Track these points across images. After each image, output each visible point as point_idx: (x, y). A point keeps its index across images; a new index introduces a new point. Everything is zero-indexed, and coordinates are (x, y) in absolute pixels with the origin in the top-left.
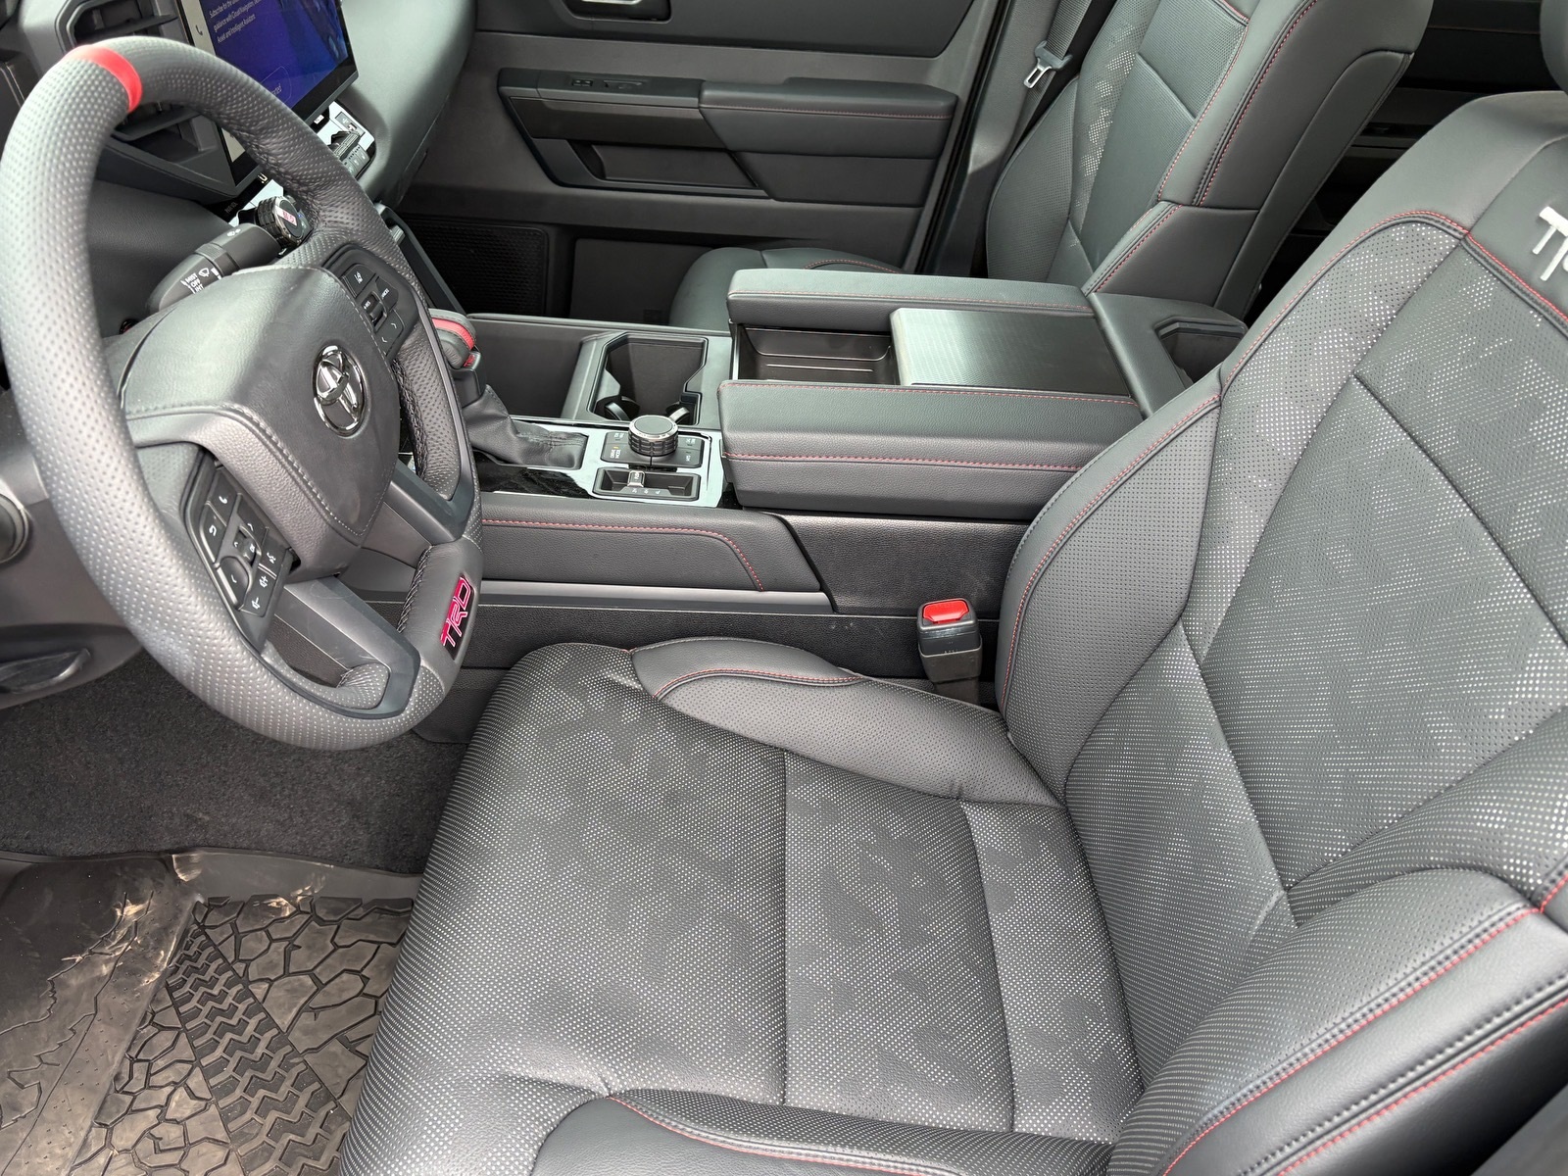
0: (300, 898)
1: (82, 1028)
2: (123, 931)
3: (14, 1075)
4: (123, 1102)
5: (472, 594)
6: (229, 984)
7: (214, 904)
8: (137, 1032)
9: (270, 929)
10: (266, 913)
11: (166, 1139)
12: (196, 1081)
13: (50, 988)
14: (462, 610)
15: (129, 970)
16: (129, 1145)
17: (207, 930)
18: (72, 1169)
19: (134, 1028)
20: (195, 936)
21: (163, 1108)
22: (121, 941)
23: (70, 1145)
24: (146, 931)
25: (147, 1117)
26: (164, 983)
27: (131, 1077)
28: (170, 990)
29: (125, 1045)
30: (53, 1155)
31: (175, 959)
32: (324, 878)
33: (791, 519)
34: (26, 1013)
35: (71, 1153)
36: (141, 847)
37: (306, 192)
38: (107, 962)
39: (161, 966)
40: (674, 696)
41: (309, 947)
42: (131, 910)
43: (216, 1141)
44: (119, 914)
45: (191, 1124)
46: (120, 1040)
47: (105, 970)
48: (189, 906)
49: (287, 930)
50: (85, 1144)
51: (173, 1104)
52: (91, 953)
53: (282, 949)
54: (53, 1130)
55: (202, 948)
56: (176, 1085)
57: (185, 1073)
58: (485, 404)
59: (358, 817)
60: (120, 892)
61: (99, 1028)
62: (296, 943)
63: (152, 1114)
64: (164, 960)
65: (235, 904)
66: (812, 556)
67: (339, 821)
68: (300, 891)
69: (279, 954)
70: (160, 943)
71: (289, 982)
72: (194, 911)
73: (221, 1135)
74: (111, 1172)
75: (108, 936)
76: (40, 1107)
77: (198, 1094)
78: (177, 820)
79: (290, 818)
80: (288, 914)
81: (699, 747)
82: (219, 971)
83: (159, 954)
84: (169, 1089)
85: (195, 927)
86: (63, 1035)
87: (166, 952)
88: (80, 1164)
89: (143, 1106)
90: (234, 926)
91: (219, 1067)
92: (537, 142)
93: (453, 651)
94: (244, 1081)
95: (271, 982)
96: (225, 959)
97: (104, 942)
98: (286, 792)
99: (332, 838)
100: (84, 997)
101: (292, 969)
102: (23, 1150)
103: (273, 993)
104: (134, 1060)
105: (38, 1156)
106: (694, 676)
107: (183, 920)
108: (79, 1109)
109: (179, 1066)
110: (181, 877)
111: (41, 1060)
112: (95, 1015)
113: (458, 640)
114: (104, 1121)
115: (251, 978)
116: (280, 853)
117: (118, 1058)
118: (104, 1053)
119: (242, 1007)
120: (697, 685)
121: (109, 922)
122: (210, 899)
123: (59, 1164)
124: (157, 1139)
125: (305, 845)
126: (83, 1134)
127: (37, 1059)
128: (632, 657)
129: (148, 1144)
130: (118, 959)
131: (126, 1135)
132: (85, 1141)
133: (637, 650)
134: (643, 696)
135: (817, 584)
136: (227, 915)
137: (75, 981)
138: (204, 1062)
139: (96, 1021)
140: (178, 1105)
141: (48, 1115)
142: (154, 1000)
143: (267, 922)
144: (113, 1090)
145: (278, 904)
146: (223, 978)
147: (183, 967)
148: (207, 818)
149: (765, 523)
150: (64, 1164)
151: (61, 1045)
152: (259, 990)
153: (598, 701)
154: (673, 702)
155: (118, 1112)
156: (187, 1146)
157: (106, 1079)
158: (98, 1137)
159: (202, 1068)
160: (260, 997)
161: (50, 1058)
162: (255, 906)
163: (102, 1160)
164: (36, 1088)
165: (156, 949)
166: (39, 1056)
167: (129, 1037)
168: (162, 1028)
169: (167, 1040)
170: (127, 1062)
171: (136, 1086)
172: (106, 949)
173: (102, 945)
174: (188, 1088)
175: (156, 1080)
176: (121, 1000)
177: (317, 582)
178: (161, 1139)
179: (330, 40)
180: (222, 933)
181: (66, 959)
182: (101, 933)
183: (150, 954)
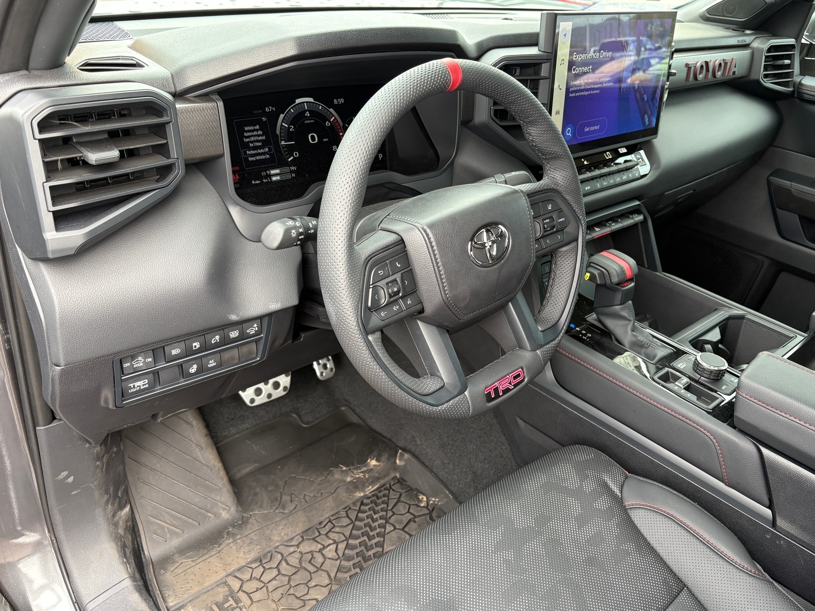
0: (431, 502)
1: (325, 495)
2: (365, 469)
3: (293, 496)
4: (315, 533)
5: (523, 381)
6: (381, 518)
7: (401, 481)
8: (340, 511)
9: (412, 506)
10: (415, 499)
11: (316, 559)
12: (342, 546)
13: (328, 472)
14: (510, 383)
15: (357, 485)
16: (304, 551)
17: (391, 490)
18: (281, 545)
19: (340, 509)
20: (385, 489)
21: (324, 547)
22: (362, 472)
23: (287, 535)
24: (372, 474)
25: (317, 546)
26: (361, 500)
27: (324, 527)
28: (362, 504)
29: (333, 513)
30: (280, 534)
31: (373, 493)
32: (445, 500)
33: (765, 451)
34: (314, 476)
35: (286, 538)
36: (393, 440)
37: (545, 159)
38: (352, 477)
39: (366, 492)
40: (635, 511)
41: (419, 525)
42: (373, 462)
43: (329, 576)
44: (369, 461)
45: (328, 561)
46: (332, 510)
47: (349, 479)
48: (392, 475)
49: (417, 511)
50: (292, 539)
51: (328, 548)
52: (350, 469)
53: (409, 518)
54: (287, 525)
55: (384, 496)
56: (335, 542)
57: (341, 540)
58: (622, 309)
59: (474, 482)
60: (375, 453)
61: (330, 499)
62: (416, 520)
63: (320, 546)
64: (369, 490)
65: (408, 486)
66: (771, 482)
67: (466, 478)
68: (433, 499)
69: (407, 519)
70: (373, 483)
71: (401, 534)
72: (393, 479)
73: (333, 575)
74: (291, 556)
75: (359, 467)
76: (291, 513)
77: (338, 552)
78: (409, 436)
79: (449, 463)
80: (422, 505)
81: (629, 546)
82: (382, 510)
83: (369, 487)
84: (331, 542)
85: (388, 486)
86: (318, 494)
87: (372, 488)
88: (285, 545)
89: (319, 541)
90: (400, 495)
91: (353, 547)
92: (779, 211)
93: (489, 398)
94: (356, 560)
95: (395, 528)
96: (387, 507)
97: (357, 468)
98: (452, 451)
99: (459, 484)
100: (335, 484)
101: (406, 529)
102: (273, 525)
103: (393, 534)
104: (330, 521)
105: (276, 531)
106: (654, 508)
107: (386, 479)
108: (300, 525)
109: (342, 535)
110: (398, 461)
111: (304, 497)
112: (333, 493)
113: (497, 396)
114: (305, 535)
115: (390, 521)
116: (436, 476)
117: (327, 516)
118: (324, 510)
119: (378, 530)
120: (652, 513)
121: (363, 462)
122: (402, 479)
123: (279, 539)
124: (313, 557)
125: (448, 480)
126: (294, 535)
127: (303, 495)
128: (626, 477)
129: (309, 556)
130: (355, 478)
131: (306, 547)
132: (293, 538)
133: (633, 475)
134: (619, 501)
135: (767, 502)
136: (402, 489)
137: (337, 476)
138: (351, 541)
139: (331, 496)
140: (330, 550)
141: (291, 518)
142: (354, 504)
143: (413, 503)
144: (315, 527)
145: (422, 498)
146: (382, 514)
147: (373, 499)
148: (419, 443)
149: (746, 445)
150: (280, 541)
151: (314, 496)
152: (389, 528)
153: (589, 486)
154: (632, 514)
155: (311, 536)
156: (319, 569)
157: (317, 521)
158: (298, 540)
159: (347, 543)
160: (387, 531)
161: (307, 498)
162: (413, 492)
163: (292, 549)
164: (295, 506)
165: (370, 484)
166: (305, 495)
167: (335, 511)
168: (348, 516)
169: (346, 522)
170: (328, 520)
171: (323, 532)
172: (355, 472)
173: (355, 469)
174: (337, 547)
175: (331, 535)
176: (344, 494)
177: (435, 327)
178: (315, 558)
179: (646, 116)
180: (395, 495)
181: (341, 465)
182: (358, 464)
183: (366, 485)
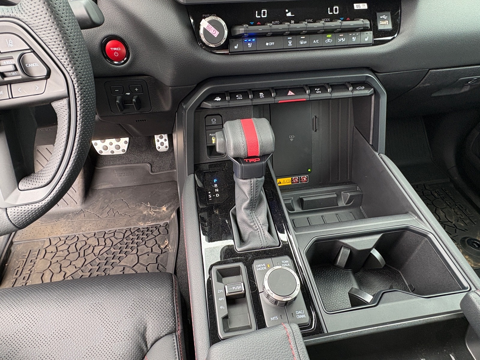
0: (168, 247)
1: (126, 216)
2: (157, 210)
3: (112, 210)
4: (102, 235)
6: (137, 243)
8: (124, 229)
9: (156, 245)
10: (162, 241)
12: (106, 249)
13: (139, 204)
16: (88, 243)
17: (157, 229)
19: (125, 227)
20: (155, 227)
21: (98, 246)
22: (154, 212)
23: (89, 230)
24: (158, 215)
26: (139, 228)
27: (109, 234)
28: (138, 230)
29: (120, 228)
31: (148, 227)
34: (131, 203)
35: (87, 231)
38: (148, 212)
39: (146, 224)
41: (148, 258)
42: (164, 209)
44: (163, 207)
45: (92, 254)
46: (122, 226)
47: (145, 213)
48: (166, 221)
49: (155, 249)
52: (150, 207)
53: (148, 251)
54: (94, 225)
55: (151, 231)
56: (105, 245)
57: (109, 246)
60: (170, 204)
61: (126, 220)
62: (150, 254)
63: (97, 244)
64: (148, 224)
65: (167, 231)
68: (170, 247)
69: (146, 251)
70: (153, 221)
71: (136, 258)
72: (164, 223)
74: (81, 243)
76: (101, 219)
77: (101, 252)
80: (162, 247)
82: (142, 239)
85: (159, 226)
86: (123, 214)
87: (150, 223)
88: (84, 235)
89: (100, 241)
90: (158, 235)
91: (110, 253)
94: (103, 261)
95: (136, 253)
96: (146, 238)
97: (154, 208)
100: (136, 212)
101: (140, 257)
102: (89, 222)
103: (133, 256)
104: (115, 232)
105: (87, 225)
107: (161, 222)
108: (101, 227)
109: (111, 243)
112: (130, 217)
114: (97, 234)
115: (138, 248)
117: (116, 228)
119: (129, 250)
121: (161, 206)
122: (169, 225)
126: (93, 231)
129: (87, 247)
130: (148, 214)
131: (91, 241)
132: (90, 233)
136: (163, 231)
137: (142, 208)
138: (111, 249)
139: (127, 218)
140: (98, 249)
141: (99, 222)
142: (134, 228)
143: (159, 243)
144: (105, 232)
145: (166, 243)
146: (140, 241)
147: (145, 230)
150: (84, 231)
151: (121, 214)
152: (134, 251)
155: (99, 236)
156: (84, 256)
157: (109, 229)
158: (92, 235)
160: (131, 253)
162: (166, 236)
163: (84, 239)
164: (107, 216)
166: (117, 212)
168: (124, 234)
169: (120, 237)
171: (106, 236)
172: (152, 210)
174: (103, 248)
175: (107, 240)
176: (135, 220)
178: (88, 249)
180: (156, 233)
181: (149, 203)
182: (157, 206)
183: (150, 220)
